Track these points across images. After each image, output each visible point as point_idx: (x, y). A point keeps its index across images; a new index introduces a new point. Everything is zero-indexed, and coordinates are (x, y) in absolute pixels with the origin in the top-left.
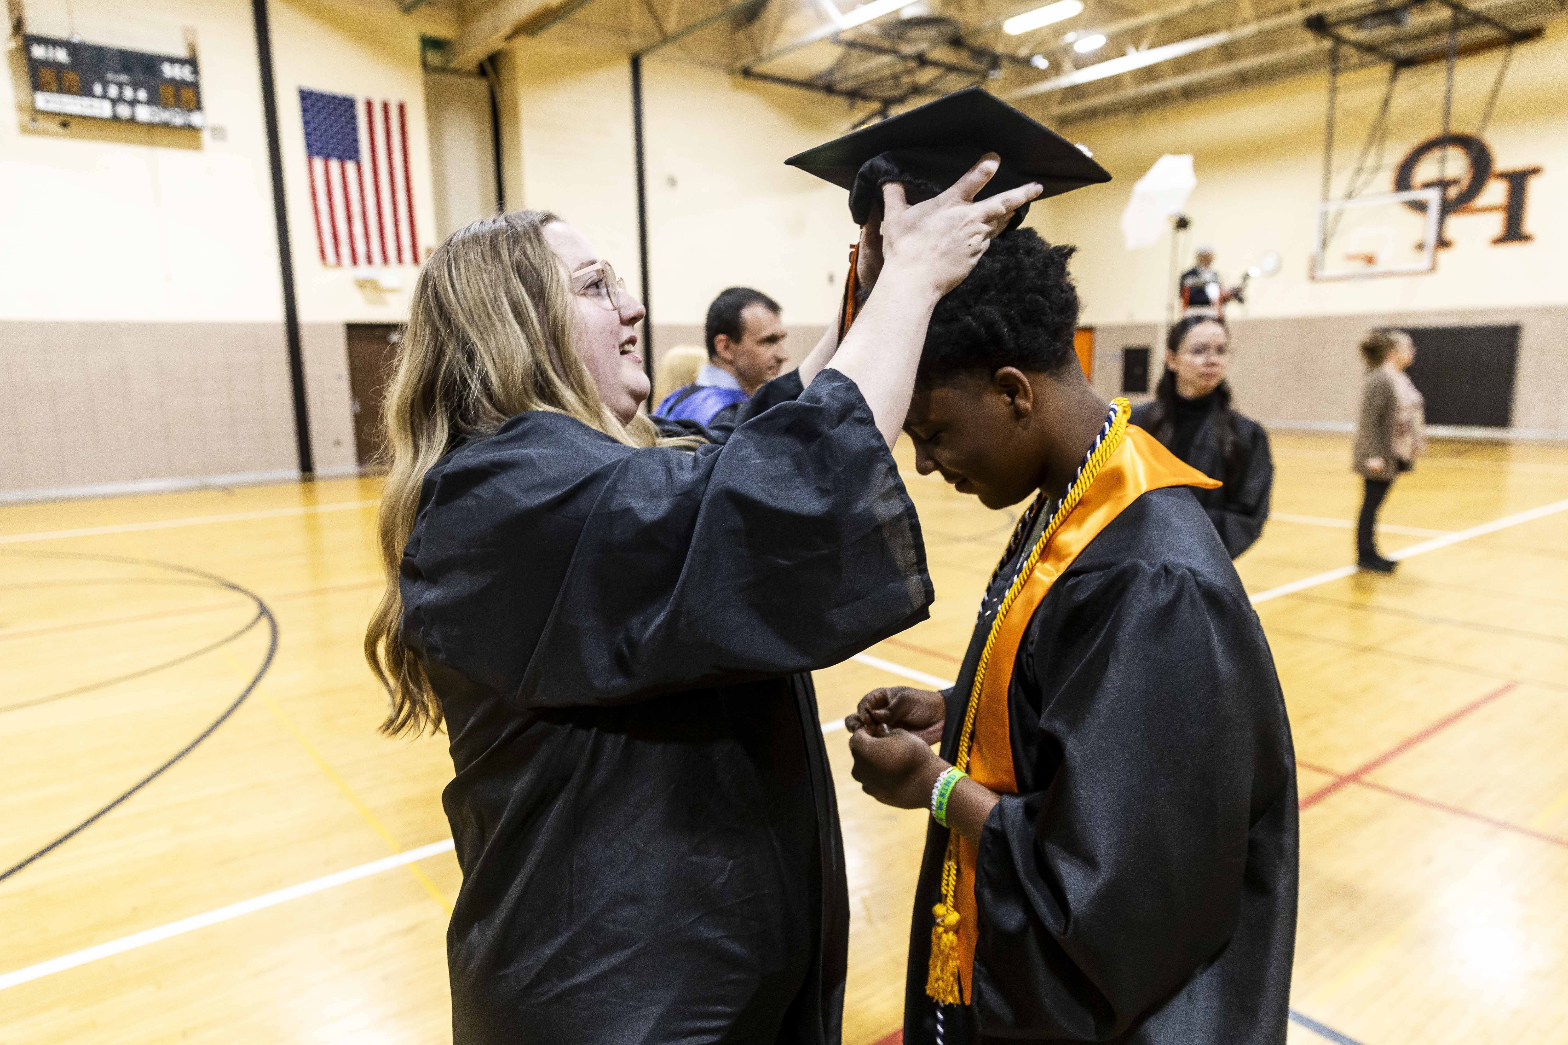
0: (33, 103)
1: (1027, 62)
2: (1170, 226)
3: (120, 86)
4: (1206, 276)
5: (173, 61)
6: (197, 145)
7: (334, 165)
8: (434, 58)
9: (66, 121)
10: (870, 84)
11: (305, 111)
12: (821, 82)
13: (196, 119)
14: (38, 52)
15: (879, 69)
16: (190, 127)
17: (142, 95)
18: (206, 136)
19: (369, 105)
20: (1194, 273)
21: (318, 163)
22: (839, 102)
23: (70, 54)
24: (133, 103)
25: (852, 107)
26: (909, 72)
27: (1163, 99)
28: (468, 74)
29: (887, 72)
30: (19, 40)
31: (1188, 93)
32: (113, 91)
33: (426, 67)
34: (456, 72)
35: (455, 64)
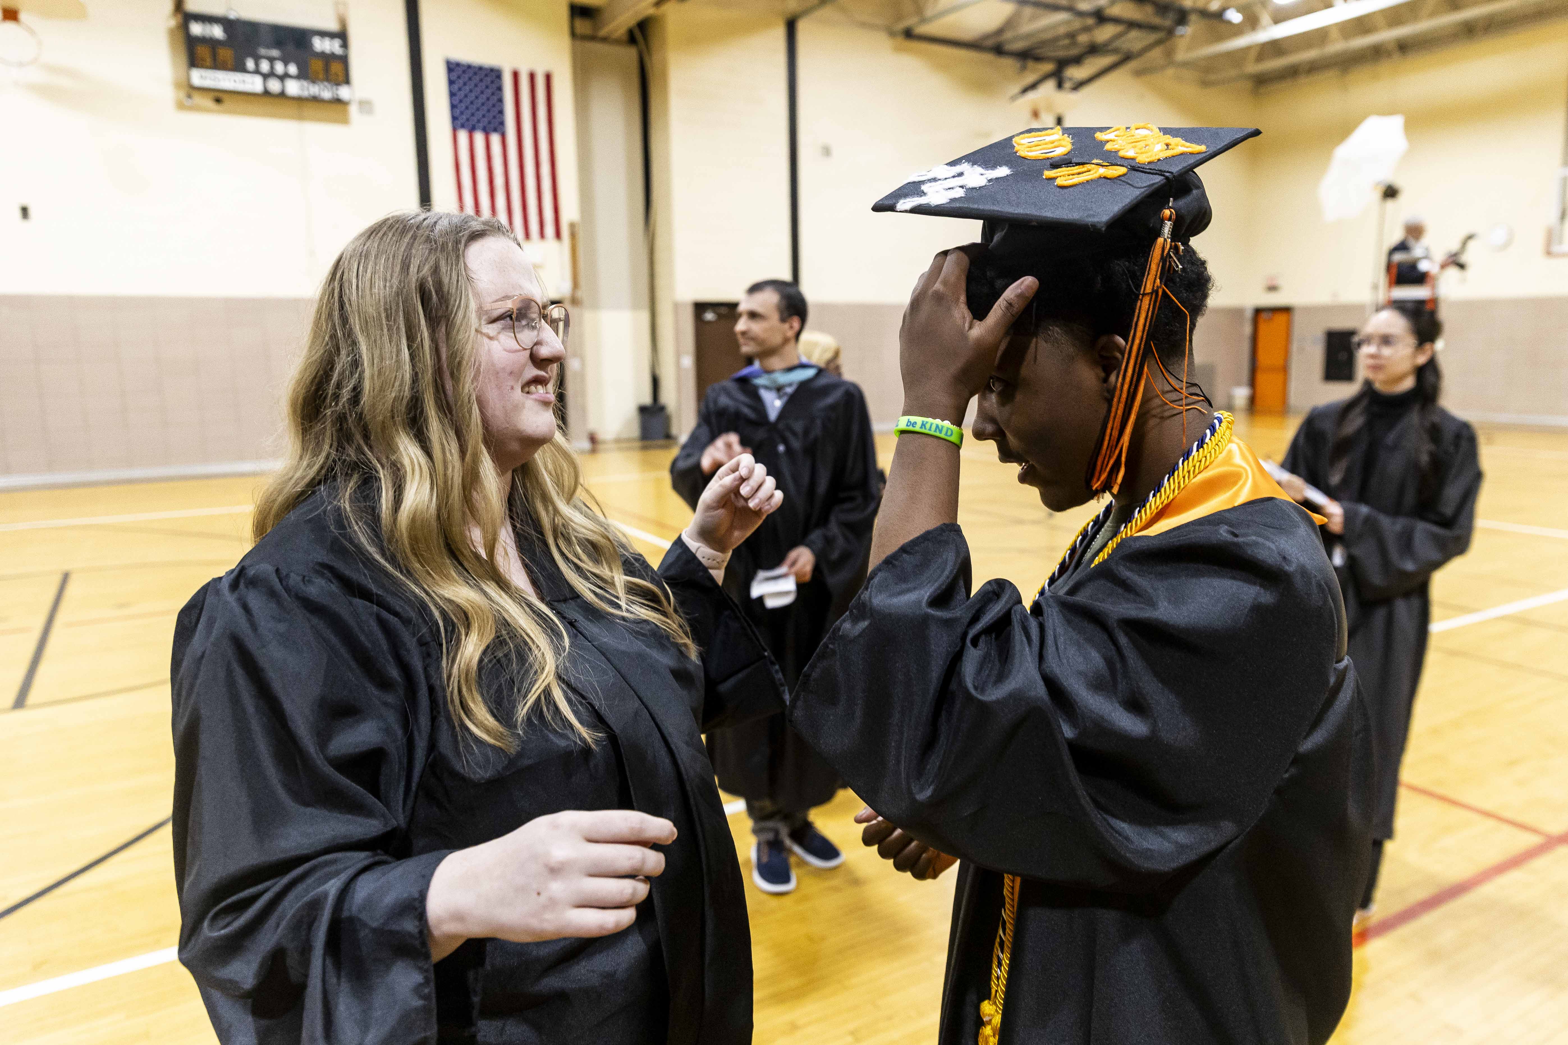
0: (188, 79)
1: (1219, 15)
2: (1377, 194)
3: (271, 60)
4: (1418, 251)
5: (323, 34)
6: (344, 120)
7: (479, 137)
8: (583, 26)
9: (219, 97)
10: (1043, 43)
11: (451, 82)
12: (990, 42)
13: (344, 92)
14: (196, 29)
15: (1054, 27)
16: (338, 101)
17: (293, 69)
18: (353, 109)
19: (516, 75)
20: (1402, 247)
21: (463, 136)
22: (1008, 63)
23: (226, 31)
24: (283, 78)
25: (1023, 68)
26: (1087, 29)
27: (1376, 53)
28: (617, 42)
29: (1062, 30)
30: (180, 17)
31: (1404, 47)
32: (265, 66)
33: (573, 35)
34: (605, 40)
35: (603, 32)
